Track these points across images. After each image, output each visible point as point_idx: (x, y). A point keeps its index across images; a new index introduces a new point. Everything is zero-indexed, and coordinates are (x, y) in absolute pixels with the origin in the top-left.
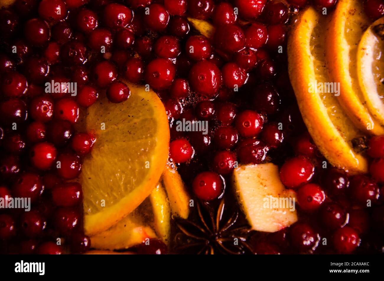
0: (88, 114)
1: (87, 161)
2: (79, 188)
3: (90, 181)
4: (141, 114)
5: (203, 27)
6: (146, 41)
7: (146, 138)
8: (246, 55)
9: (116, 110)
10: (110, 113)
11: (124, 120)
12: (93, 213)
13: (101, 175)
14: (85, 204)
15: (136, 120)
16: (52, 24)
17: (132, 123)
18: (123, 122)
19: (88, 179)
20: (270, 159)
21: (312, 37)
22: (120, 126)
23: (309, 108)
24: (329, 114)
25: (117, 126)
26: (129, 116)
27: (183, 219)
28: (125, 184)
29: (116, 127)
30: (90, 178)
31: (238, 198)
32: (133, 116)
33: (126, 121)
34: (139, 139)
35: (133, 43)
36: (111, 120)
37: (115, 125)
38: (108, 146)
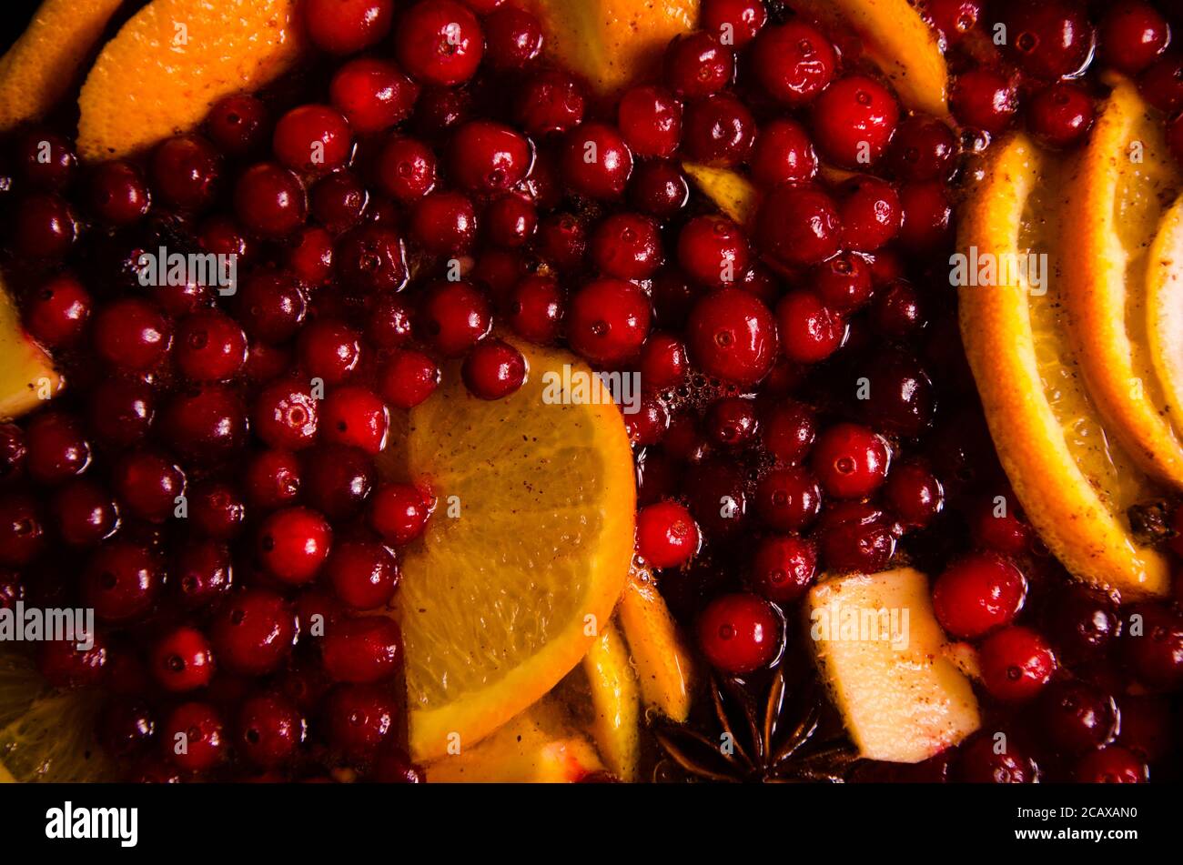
0: (413, 429)
1: (412, 562)
2: (394, 636)
3: (422, 617)
4: (557, 434)
5: (725, 188)
6: (569, 227)
7: (575, 504)
8: (843, 275)
9: (487, 417)
10: (474, 428)
11: (511, 450)
12: (434, 704)
13: (452, 603)
14: (411, 680)
15: (544, 452)
16: (310, 179)
17: (532, 458)
18: (508, 454)
19: (417, 611)
20: (905, 558)
21: (1023, 223)
22: (502, 465)
23: (1018, 432)
24: (1069, 440)
25: (493, 465)
26: (525, 439)
27: (677, 724)
28: (521, 630)
29: (490, 469)
30: (422, 611)
31: (820, 666)
32: (535, 439)
33: (517, 453)
34: (555, 506)
35: (535, 231)
36: (474, 448)
37: (488, 461)
38: (470, 520)
